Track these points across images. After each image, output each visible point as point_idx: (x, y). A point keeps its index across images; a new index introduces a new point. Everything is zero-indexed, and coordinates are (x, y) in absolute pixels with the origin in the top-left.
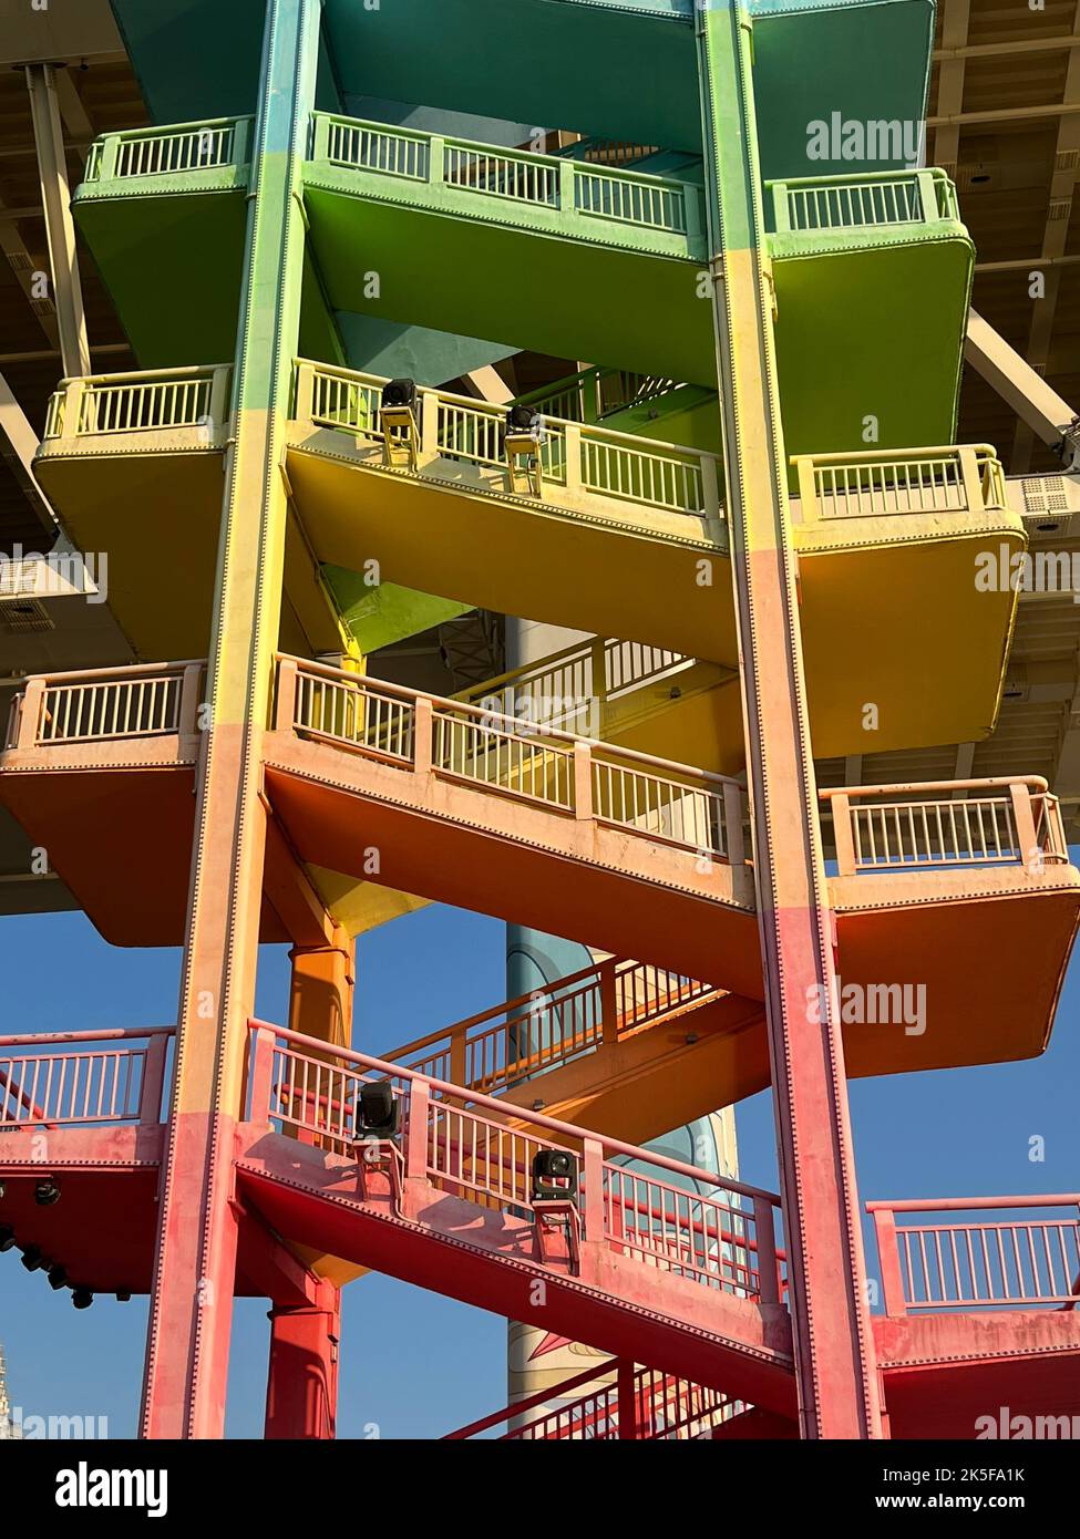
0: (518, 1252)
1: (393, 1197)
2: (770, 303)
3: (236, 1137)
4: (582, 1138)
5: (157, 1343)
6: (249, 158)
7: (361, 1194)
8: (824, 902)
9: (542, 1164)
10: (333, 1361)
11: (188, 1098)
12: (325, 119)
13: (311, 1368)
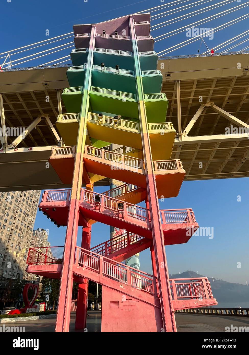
0: (116, 216)
1: (99, 209)
2: (145, 107)
3: (79, 202)
4: (124, 202)
5: (68, 228)
6: (83, 90)
7: (95, 209)
8: (154, 173)
9: (119, 205)
10: (90, 234)
11: (73, 197)
12: (92, 87)
13: (87, 234)
